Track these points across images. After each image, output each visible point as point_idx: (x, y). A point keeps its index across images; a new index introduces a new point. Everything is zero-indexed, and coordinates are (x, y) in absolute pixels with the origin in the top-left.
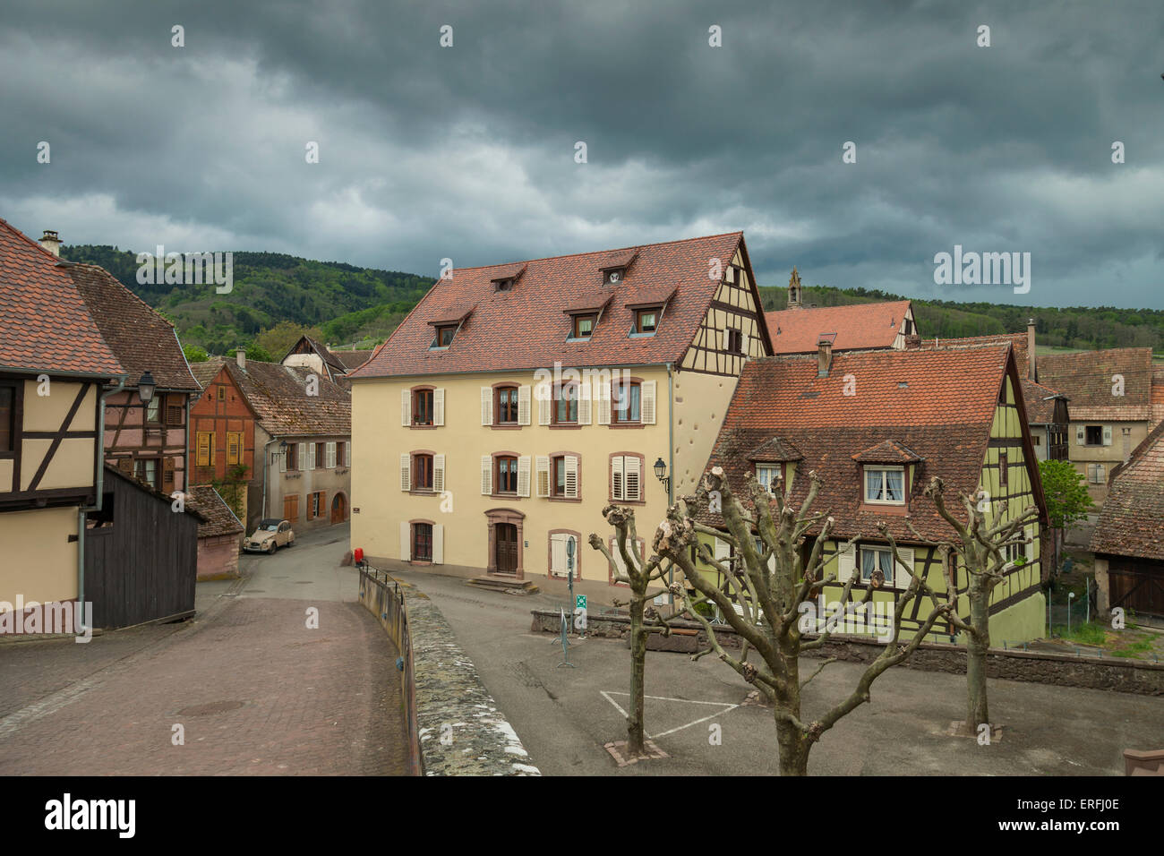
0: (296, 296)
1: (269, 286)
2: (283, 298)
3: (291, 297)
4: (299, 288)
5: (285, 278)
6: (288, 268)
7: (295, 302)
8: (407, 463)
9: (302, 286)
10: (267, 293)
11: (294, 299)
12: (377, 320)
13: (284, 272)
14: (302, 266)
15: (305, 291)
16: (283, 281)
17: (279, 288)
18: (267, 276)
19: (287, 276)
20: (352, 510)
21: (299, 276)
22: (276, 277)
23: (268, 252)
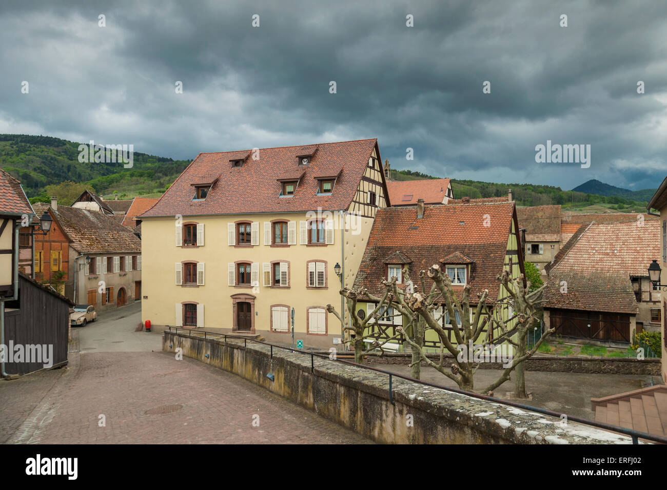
0: (64, 165)
1: (45, 158)
2: (54, 165)
3: (60, 165)
4: (66, 160)
5: (56, 153)
6: (58, 146)
7: (64, 168)
8: (180, 268)
9: (68, 158)
10: (44, 162)
11: (63, 166)
12: (121, 181)
13: (55, 149)
14: (68, 146)
15: (70, 162)
16: (55, 154)
17: (52, 158)
18: (43, 151)
19: (57, 152)
20: (142, 297)
21: (65, 152)
22: (50, 152)
23: (43, 136)
